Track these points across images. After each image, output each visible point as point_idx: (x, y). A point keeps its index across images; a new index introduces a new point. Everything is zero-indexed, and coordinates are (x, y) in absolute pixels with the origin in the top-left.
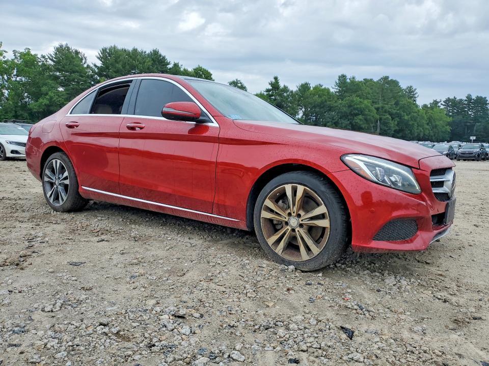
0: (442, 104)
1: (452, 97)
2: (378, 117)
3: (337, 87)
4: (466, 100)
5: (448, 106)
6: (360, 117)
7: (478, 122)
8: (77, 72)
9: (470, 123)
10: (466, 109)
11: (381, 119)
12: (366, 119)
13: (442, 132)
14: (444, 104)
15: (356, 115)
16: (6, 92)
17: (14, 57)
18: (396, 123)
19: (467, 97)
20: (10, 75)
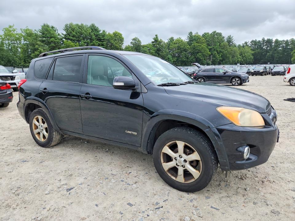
0: (249, 44)
1: (254, 40)
2: (210, 53)
3: (188, 39)
4: (262, 41)
5: (253, 44)
6: (200, 54)
7: (268, 53)
8: (53, 37)
9: (264, 53)
10: (262, 46)
11: (212, 54)
12: (203, 55)
13: (249, 59)
14: (250, 43)
15: (198, 53)
16: (20, 50)
17: (21, 32)
18: (220, 56)
19: (262, 39)
20: (20, 41)
